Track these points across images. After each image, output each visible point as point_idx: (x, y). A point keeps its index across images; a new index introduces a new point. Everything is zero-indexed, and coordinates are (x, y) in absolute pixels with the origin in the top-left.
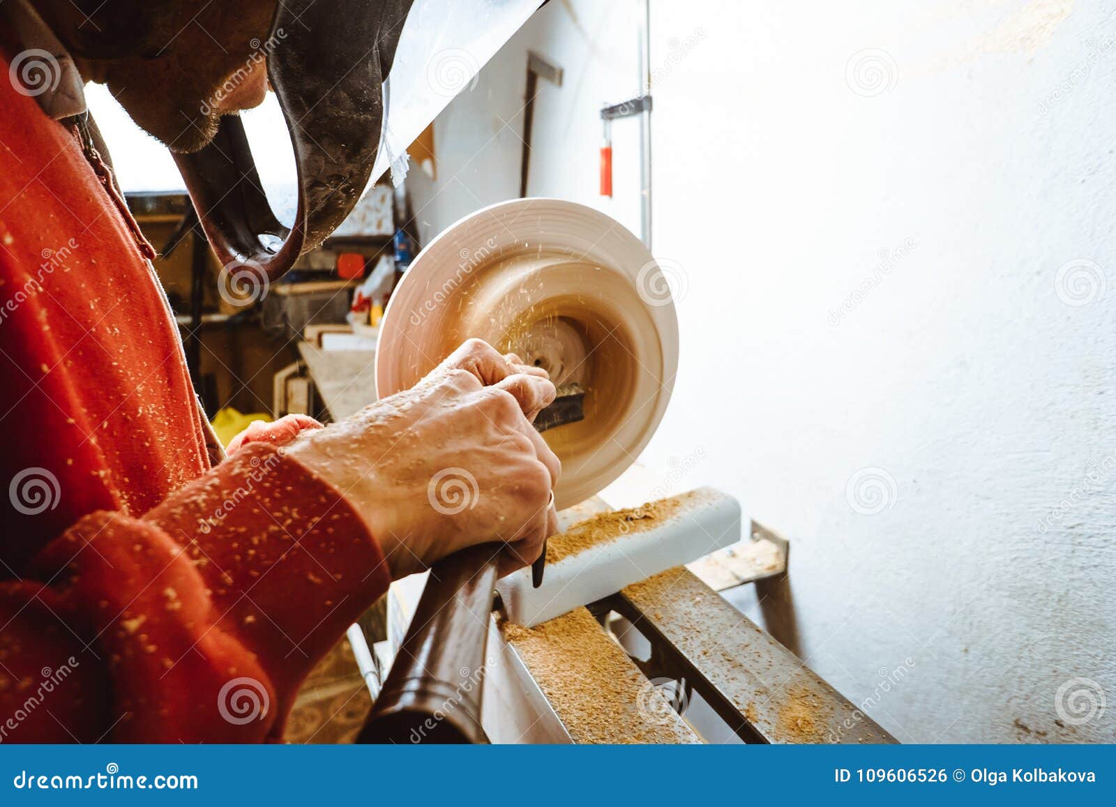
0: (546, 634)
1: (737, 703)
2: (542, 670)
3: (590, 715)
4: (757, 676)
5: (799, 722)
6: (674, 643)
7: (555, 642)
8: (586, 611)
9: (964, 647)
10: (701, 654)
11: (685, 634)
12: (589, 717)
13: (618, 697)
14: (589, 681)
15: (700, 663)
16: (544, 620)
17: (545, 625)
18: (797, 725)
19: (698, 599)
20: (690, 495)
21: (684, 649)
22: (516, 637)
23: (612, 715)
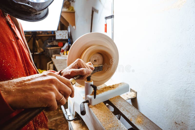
0: (96, 107)
1: (129, 118)
2: (96, 113)
4: (132, 114)
5: (139, 121)
7: (98, 108)
8: (103, 103)
11: (120, 107)
12: (104, 120)
13: (109, 117)
14: (104, 114)
15: (122, 112)
16: (96, 105)
19: (122, 101)
20: (120, 84)
21: (120, 109)
22: (91, 107)
23: (108, 120)
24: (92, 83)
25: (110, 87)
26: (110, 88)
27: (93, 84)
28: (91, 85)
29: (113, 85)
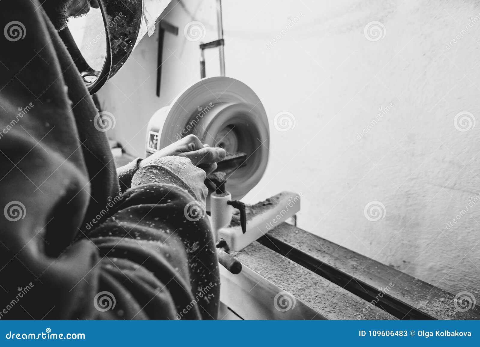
0: (247, 253)
1: (330, 264)
2: (253, 265)
3: (280, 277)
4: (332, 254)
5: (355, 266)
6: (296, 248)
7: (252, 255)
8: (257, 242)
9: (370, 242)
10: (308, 250)
11: (299, 245)
12: (280, 278)
13: (287, 269)
14: (273, 266)
15: (310, 253)
16: (243, 248)
17: (245, 249)
18: (354, 267)
19: (297, 232)
20: (281, 194)
21: (301, 249)
22: (235, 255)
23: (288, 276)
24: (229, 197)
25: (264, 205)
26: (265, 207)
27: (230, 200)
28: (229, 203)
29: (268, 200)
